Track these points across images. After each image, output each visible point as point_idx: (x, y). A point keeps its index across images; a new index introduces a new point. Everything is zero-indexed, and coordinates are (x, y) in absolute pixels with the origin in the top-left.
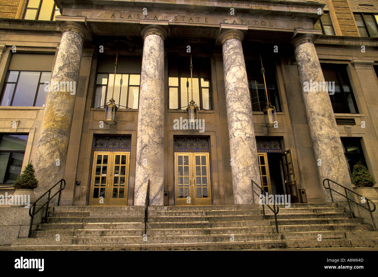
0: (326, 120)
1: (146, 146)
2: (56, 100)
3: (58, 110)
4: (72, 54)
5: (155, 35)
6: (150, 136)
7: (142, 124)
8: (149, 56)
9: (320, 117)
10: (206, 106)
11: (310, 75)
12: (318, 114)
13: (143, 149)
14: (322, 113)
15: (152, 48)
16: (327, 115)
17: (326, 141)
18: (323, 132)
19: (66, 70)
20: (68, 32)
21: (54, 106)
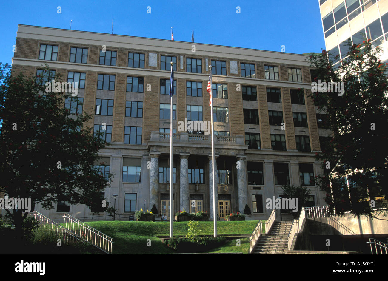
0: (242, 191)
1: (184, 200)
2: (155, 185)
3: (156, 189)
4: (157, 167)
5: (185, 159)
6: (185, 197)
7: (182, 193)
8: (184, 168)
9: (241, 190)
10: (202, 182)
11: (240, 174)
12: (240, 189)
13: (183, 201)
14: (241, 189)
15: (184, 165)
16: (243, 190)
17: (241, 199)
18: (241, 196)
19: (156, 174)
20: (154, 158)
21: (155, 187)
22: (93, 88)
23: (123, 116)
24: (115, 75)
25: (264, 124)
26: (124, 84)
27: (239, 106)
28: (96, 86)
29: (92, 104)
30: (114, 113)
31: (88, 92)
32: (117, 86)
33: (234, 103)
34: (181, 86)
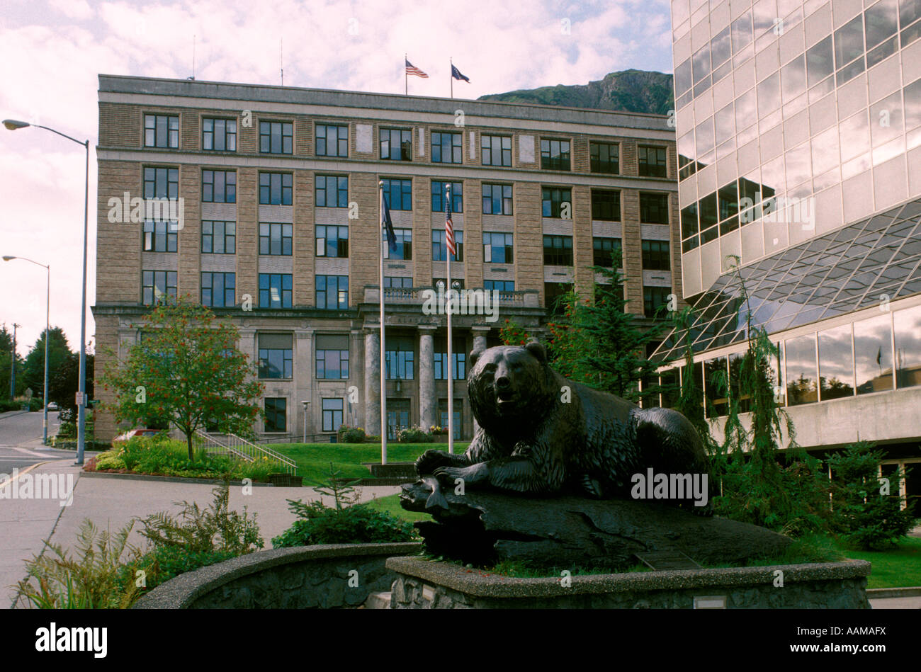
2: (374, 384)
5: (427, 337)
21: (373, 388)
22: (252, 202)
23: (312, 255)
24: (291, 173)
25: (582, 264)
26: (311, 191)
27: (535, 229)
28: (256, 197)
29: (251, 234)
30: (294, 251)
31: (243, 211)
32: (297, 196)
33: (525, 224)
34: (422, 191)
